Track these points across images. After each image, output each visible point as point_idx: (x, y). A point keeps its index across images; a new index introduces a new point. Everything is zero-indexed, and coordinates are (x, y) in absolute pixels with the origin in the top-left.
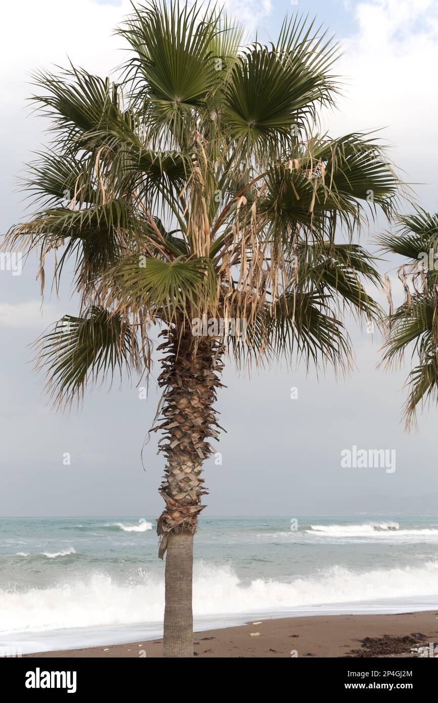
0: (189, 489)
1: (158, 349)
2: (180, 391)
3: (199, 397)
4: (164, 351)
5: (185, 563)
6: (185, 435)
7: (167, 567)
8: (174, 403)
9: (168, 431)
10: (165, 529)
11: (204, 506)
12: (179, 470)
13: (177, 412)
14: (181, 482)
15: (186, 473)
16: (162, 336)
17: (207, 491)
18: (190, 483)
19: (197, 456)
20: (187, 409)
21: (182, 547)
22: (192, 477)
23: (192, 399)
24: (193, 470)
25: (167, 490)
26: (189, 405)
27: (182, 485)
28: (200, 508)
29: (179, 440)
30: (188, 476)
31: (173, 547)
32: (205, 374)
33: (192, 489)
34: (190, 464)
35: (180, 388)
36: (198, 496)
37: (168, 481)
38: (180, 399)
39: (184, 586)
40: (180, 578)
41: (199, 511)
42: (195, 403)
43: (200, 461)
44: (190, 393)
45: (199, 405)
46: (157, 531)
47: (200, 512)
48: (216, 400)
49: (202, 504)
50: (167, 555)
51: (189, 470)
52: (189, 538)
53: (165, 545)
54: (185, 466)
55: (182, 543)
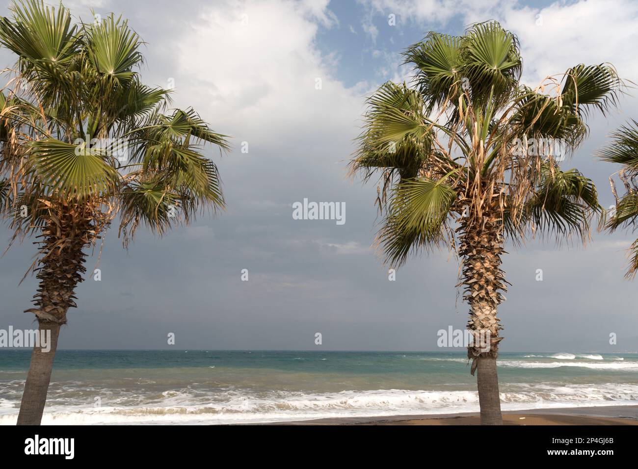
0: (490, 325)
1: (456, 232)
2: (475, 257)
3: (489, 261)
4: (460, 233)
5: (492, 379)
6: (481, 287)
7: (478, 381)
8: (471, 266)
9: (468, 286)
10: (475, 354)
11: (502, 338)
12: (481, 312)
13: (475, 272)
14: (482, 320)
15: (486, 315)
16: (458, 222)
17: (502, 327)
18: (490, 321)
19: (493, 302)
20: (481, 270)
21: (488, 367)
22: (491, 317)
23: (485, 262)
24: (490, 312)
25: (473, 327)
26: (483, 267)
27: (484, 323)
28: (498, 340)
29: (478, 291)
30: (488, 316)
31: (482, 367)
32: (492, 244)
33: (491, 326)
34: (488, 308)
35: (475, 255)
36: (496, 330)
37: (473, 320)
38: (475, 263)
39: (493, 396)
40: (490, 390)
41: (499, 341)
42: (487, 265)
43: (495, 306)
44: (483, 259)
45: (491, 266)
46: (468, 356)
47: (499, 343)
48: (502, 263)
49: (500, 336)
50: (478, 373)
51: (488, 312)
52: (493, 361)
53: (475, 365)
54: (485, 310)
55: (488, 364)
